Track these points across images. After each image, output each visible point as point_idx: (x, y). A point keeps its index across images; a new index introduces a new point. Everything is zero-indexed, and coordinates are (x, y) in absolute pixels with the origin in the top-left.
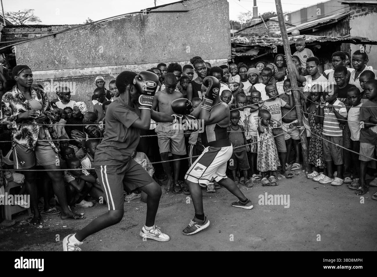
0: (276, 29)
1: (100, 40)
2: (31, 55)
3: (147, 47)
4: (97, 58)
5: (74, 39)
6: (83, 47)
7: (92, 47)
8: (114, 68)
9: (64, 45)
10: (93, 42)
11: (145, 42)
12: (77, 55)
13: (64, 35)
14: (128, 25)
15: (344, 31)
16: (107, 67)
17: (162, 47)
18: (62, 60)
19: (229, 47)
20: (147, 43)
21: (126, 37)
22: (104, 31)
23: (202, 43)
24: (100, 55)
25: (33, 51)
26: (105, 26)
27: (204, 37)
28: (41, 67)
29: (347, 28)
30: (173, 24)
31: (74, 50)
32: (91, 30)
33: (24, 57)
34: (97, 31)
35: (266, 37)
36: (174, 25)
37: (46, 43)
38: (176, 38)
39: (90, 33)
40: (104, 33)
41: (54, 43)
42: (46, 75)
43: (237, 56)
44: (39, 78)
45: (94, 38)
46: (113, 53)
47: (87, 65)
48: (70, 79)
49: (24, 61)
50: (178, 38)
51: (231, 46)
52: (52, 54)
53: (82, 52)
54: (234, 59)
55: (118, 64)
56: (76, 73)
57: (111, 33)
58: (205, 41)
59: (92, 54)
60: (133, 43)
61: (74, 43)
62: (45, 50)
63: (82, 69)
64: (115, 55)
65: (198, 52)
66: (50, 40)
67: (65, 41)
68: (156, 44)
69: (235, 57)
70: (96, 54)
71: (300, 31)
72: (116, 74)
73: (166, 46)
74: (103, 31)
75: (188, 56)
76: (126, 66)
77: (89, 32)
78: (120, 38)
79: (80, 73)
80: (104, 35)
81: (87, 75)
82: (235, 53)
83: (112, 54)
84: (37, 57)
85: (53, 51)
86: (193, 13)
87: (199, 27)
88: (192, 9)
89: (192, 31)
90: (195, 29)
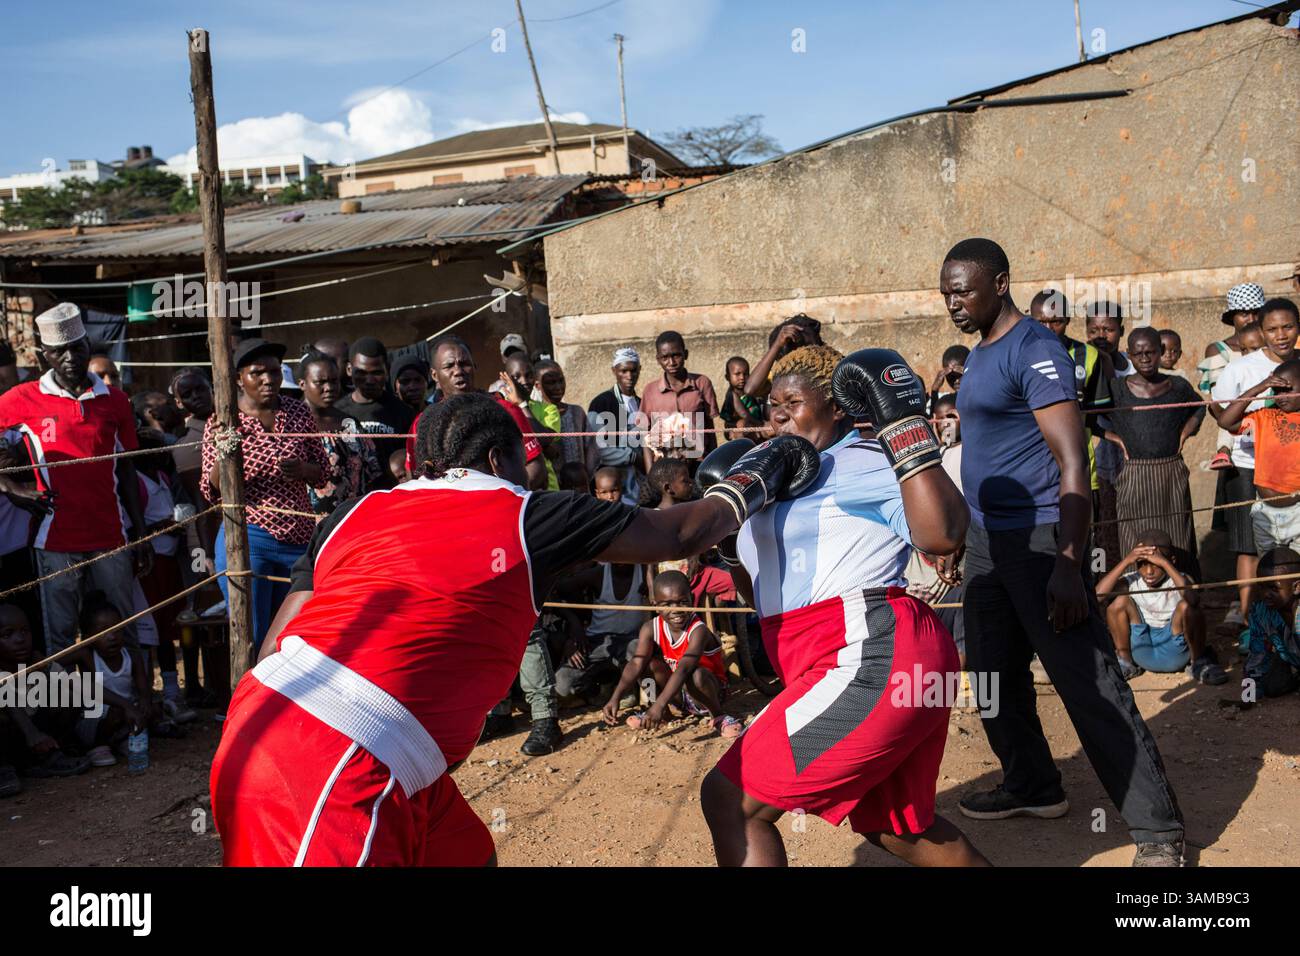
1: (800, 211)
2: (590, 265)
3: (967, 228)
4: (790, 269)
5: (720, 212)
6: (747, 237)
7: (774, 233)
8: (848, 303)
9: (689, 230)
10: (780, 218)
11: (960, 210)
12: (727, 263)
13: (689, 199)
14: (899, 156)
16: (822, 301)
17: (1023, 228)
18: (679, 280)
20: (966, 213)
21: (890, 196)
22: (817, 181)
23: (1182, 207)
24: (801, 260)
25: (596, 252)
26: (822, 163)
27: (1193, 184)
28: (615, 301)
30: (1068, 141)
31: (718, 245)
32: (773, 178)
33: (570, 272)
34: (792, 183)
36: (1073, 146)
37: (634, 228)
38: (1079, 194)
39: (770, 188)
40: (817, 187)
41: (658, 226)
42: (631, 325)
44: (608, 334)
45: (782, 205)
46: (844, 251)
47: (756, 293)
48: (701, 339)
49: (567, 284)
50: (1086, 194)
52: (651, 260)
53: (743, 252)
55: (862, 290)
56: (721, 318)
57: (841, 185)
58: (1196, 200)
59: (776, 259)
60: (915, 216)
61: (720, 223)
62: (631, 250)
63: (740, 307)
64: (852, 260)
65: (1165, 241)
66: (645, 218)
67: (689, 218)
68: (1000, 216)
70: (787, 258)
72: (854, 322)
73: (1036, 224)
74: (814, 181)
75: (1122, 257)
76: (887, 297)
77: (766, 186)
78: (869, 202)
79: (733, 319)
80: (818, 193)
81: (756, 325)
83: (841, 256)
84: (605, 271)
85: (654, 249)
86: (1150, 97)
87: (1170, 149)
88: (1147, 83)
89: (1142, 166)
90: (1154, 157)
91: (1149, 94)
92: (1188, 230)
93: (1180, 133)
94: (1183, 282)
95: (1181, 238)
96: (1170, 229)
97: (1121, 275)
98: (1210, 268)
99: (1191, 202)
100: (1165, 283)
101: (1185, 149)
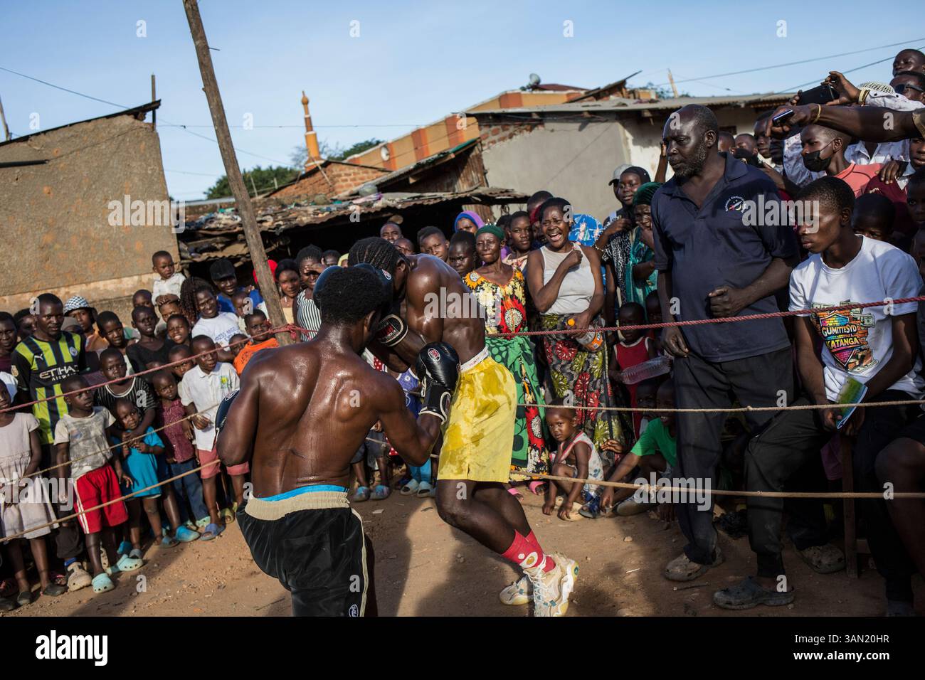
0: (349, 182)
15: (474, 175)
19: (172, 241)
23: (94, 239)
27: (99, 222)
29: (479, 171)
30: (6, 196)
35: (297, 205)
36: (10, 199)
38: (19, 233)
43: (195, 262)
50: (24, 233)
51: (176, 240)
54: (187, 269)
58: (102, 234)
65: (86, 262)
69: (190, 264)
71: (377, 186)
75: (58, 275)
82: (187, 255)
86: (62, 165)
87: (80, 200)
88: (58, 155)
89: (64, 212)
90: (71, 205)
91: (60, 163)
92: (100, 254)
93: (85, 189)
94: (101, 289)
95: (96, 259)
96: (88, 254)
97: (58, 287)
98: (118, 278)
99: (99, 234)
100: (89, 291)
101: (91, 200)
